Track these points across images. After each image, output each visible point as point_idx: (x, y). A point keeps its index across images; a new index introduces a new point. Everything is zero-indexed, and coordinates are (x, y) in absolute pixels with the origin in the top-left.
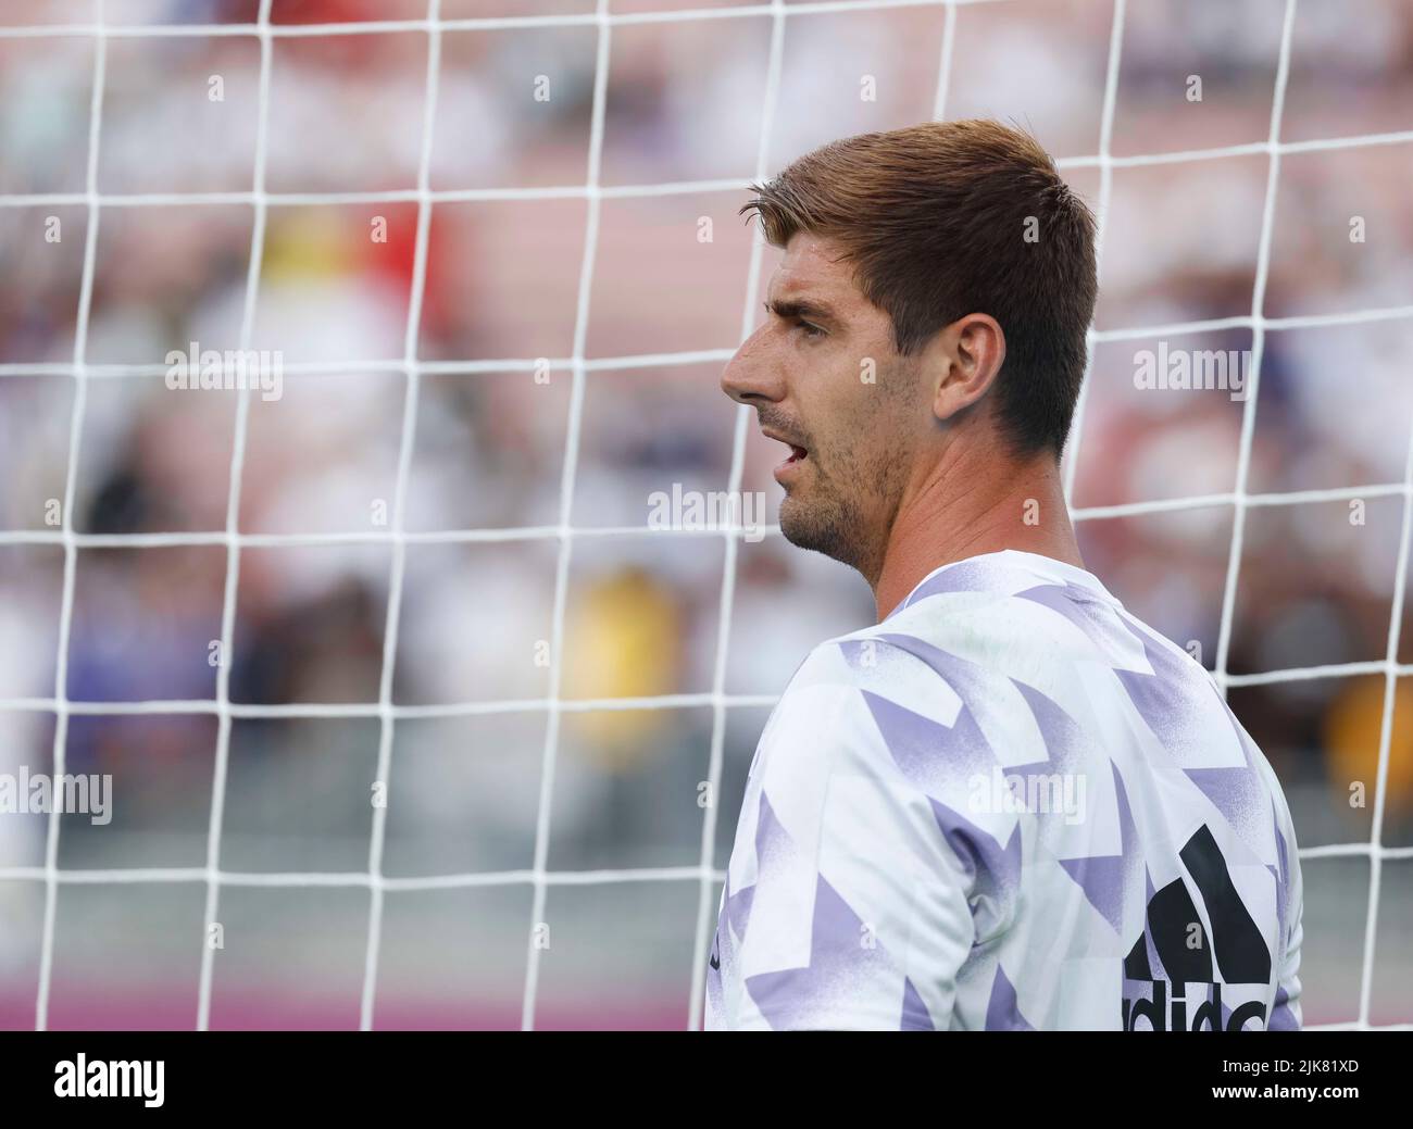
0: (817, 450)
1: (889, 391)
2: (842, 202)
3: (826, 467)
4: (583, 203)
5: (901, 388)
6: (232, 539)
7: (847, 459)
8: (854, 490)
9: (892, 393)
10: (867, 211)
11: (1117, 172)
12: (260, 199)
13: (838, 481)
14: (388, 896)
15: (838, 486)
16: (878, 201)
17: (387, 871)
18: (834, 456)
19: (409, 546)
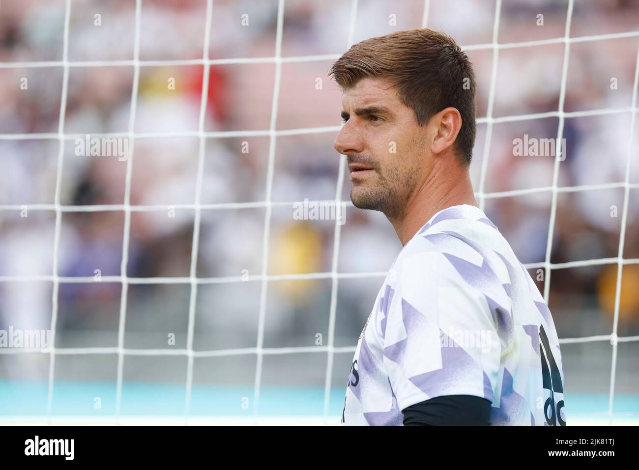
0: (380, 168)
1: (414, 143)
2: (388, 63)
3: (384, 175)
4: (273, 65)
5: (419, 141)
6: (127, 208)
7: (395, 172)
8: (396, 185)
9: (415, 143)
10: (400, 66)
11: (501, 51)
12: (137, 63)
13: (389, 181)
14: (196, 360)
15: (389, 183)
16: (404, 62)
17: (195, 348)
18: (389, 170)
19: (202, 210)
